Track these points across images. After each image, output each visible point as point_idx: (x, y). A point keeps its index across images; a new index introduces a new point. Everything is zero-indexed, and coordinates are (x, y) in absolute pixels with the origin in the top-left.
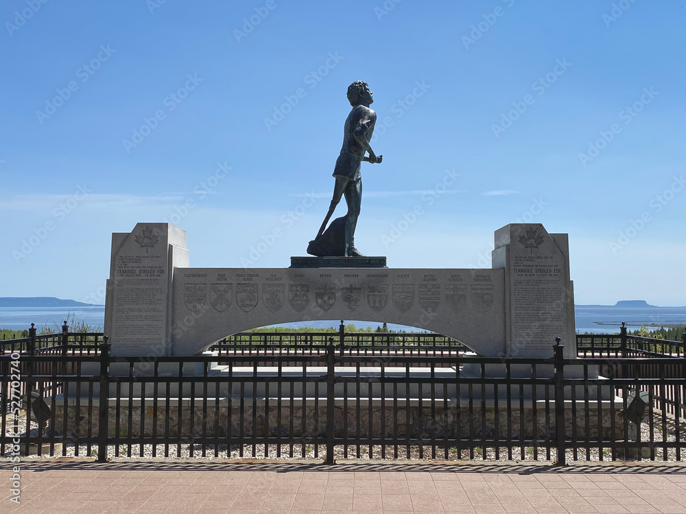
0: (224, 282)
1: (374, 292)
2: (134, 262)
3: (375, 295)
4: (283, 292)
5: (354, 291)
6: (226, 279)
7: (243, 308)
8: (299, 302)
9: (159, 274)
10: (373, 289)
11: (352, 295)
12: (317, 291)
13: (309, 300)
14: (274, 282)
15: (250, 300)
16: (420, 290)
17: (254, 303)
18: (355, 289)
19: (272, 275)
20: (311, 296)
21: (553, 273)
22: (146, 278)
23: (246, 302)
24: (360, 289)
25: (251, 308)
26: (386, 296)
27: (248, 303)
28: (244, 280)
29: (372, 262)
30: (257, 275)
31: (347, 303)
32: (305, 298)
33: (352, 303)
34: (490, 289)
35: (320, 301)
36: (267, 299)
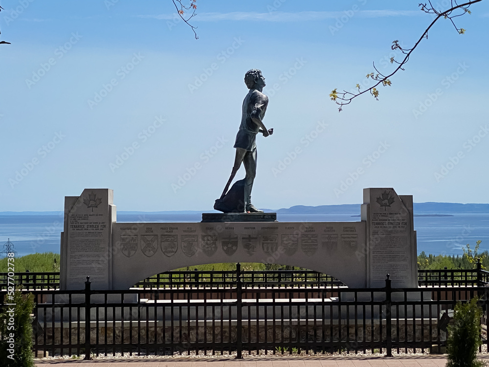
0: (152, 234)
1: (267, 240)
2: (83, 219)
3: (268, 243)
4: (197, 241)
5: (252, 240)
6: (152, 232)
7: (166, 254)
8: (210, 249)
9: (102, 228)
10: (266, 239)
11: (250, 243)
12: (223, 240)
13: (217, 247)
14: (190, 234)
15: (172, 248)
16: (302, 239)
17: (174, 250)
18: (253, 238)
19: (188, 228)
20: (219, 244)
21: (401, 225)
22: (92, 231)
23: (168, 250)
24: (256, 238)
25: (173, 253)
26: (277, 243)
27: (170, 250)
28: (167, 232)
29: (266, 217)
30: (177, 228)
31: (247, 250)
32: (214, 246)
33: (250, 250)
34: (355, 237)
35: (225, 248)
36: (184, 247)
